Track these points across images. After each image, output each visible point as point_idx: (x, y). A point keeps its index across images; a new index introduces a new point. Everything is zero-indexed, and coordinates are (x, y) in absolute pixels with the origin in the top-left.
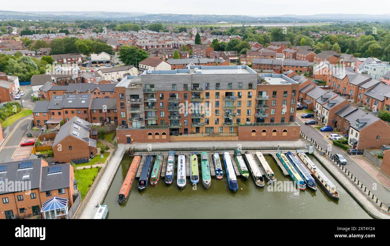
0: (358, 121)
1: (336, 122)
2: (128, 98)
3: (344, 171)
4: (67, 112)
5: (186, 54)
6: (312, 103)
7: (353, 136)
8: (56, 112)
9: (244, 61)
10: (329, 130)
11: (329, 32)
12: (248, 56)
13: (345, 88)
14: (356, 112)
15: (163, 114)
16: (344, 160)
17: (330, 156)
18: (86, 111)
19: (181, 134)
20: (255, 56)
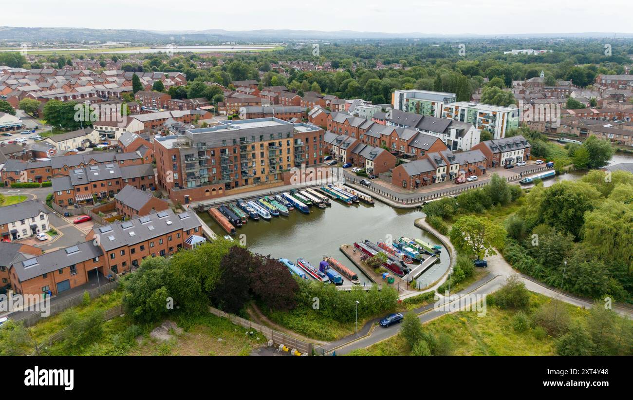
0: (371, 153)
1: (353, 159)
2: (183, 158)
3: (371, 189)
4: (95, 186)
5: (136, 106)
6: (327, 147)
7: (369, 165)
8: (82, 188)
9: (223, 110)
10: (349, 166)
11: (289, 62)
12: (228, 104)
13: (347, 131)
14: (366, 148)
15: (215, 171)
16: (369, 183)
17: (358, 182)
18: (118, 181)
19: (233, 188)
20: (236, 104)
